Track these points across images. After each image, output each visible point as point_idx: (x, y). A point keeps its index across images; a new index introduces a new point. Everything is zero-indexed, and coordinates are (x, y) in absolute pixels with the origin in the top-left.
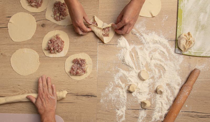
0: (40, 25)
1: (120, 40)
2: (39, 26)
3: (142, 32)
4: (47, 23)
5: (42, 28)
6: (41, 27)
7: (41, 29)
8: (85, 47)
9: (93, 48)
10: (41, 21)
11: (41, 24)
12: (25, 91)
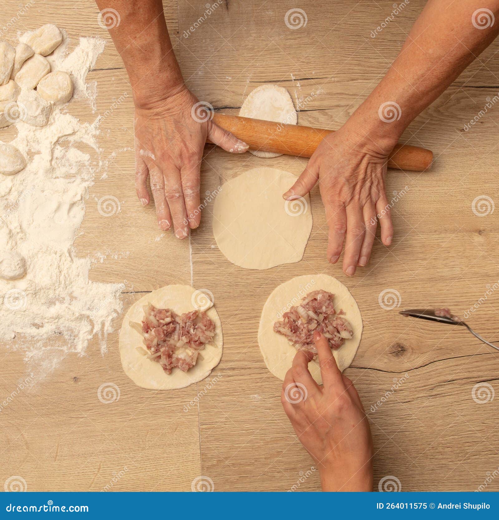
0: (410, 350)
1: (115, 311)
2: (412, 349)
3: (38, 344)
4: (386, 360)
5: (402, 342)
6: (406, 344)
7: (405, 336)
8: (239, 280)
9: (210, 278)
10: (407, 365)
11: (409, 354)
12: (439, 111)
